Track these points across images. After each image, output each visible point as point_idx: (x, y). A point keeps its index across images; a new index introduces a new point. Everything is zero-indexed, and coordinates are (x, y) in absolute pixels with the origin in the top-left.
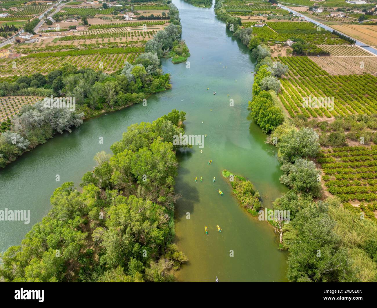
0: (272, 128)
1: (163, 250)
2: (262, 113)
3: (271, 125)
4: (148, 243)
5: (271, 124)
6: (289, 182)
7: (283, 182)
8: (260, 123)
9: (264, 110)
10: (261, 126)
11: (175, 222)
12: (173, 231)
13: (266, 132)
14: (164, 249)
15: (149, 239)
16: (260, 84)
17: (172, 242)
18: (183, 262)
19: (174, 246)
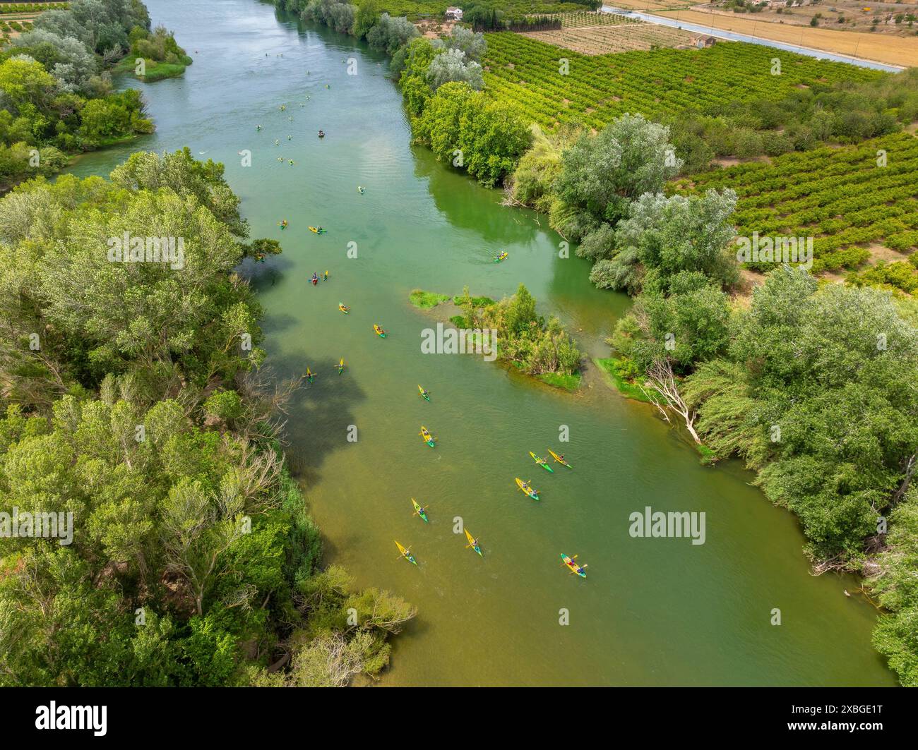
0: (506, 162)
1: (287, 607)
2: (469, 128)
3: (501, 156)
4: (212, 596)
5: (504, 154)
6: (627, 274)
7: (605, 284)
8: (468, 160)
9: (470, 118)
10: (471, 169)
11: (302, 490)
12: (305, 521)
13: (492, 181)
14: (290, 603)
15: (215, 571)
16: (427, 76)
17: (318, 565)
18: (396, 626)
19: (336, 576)
